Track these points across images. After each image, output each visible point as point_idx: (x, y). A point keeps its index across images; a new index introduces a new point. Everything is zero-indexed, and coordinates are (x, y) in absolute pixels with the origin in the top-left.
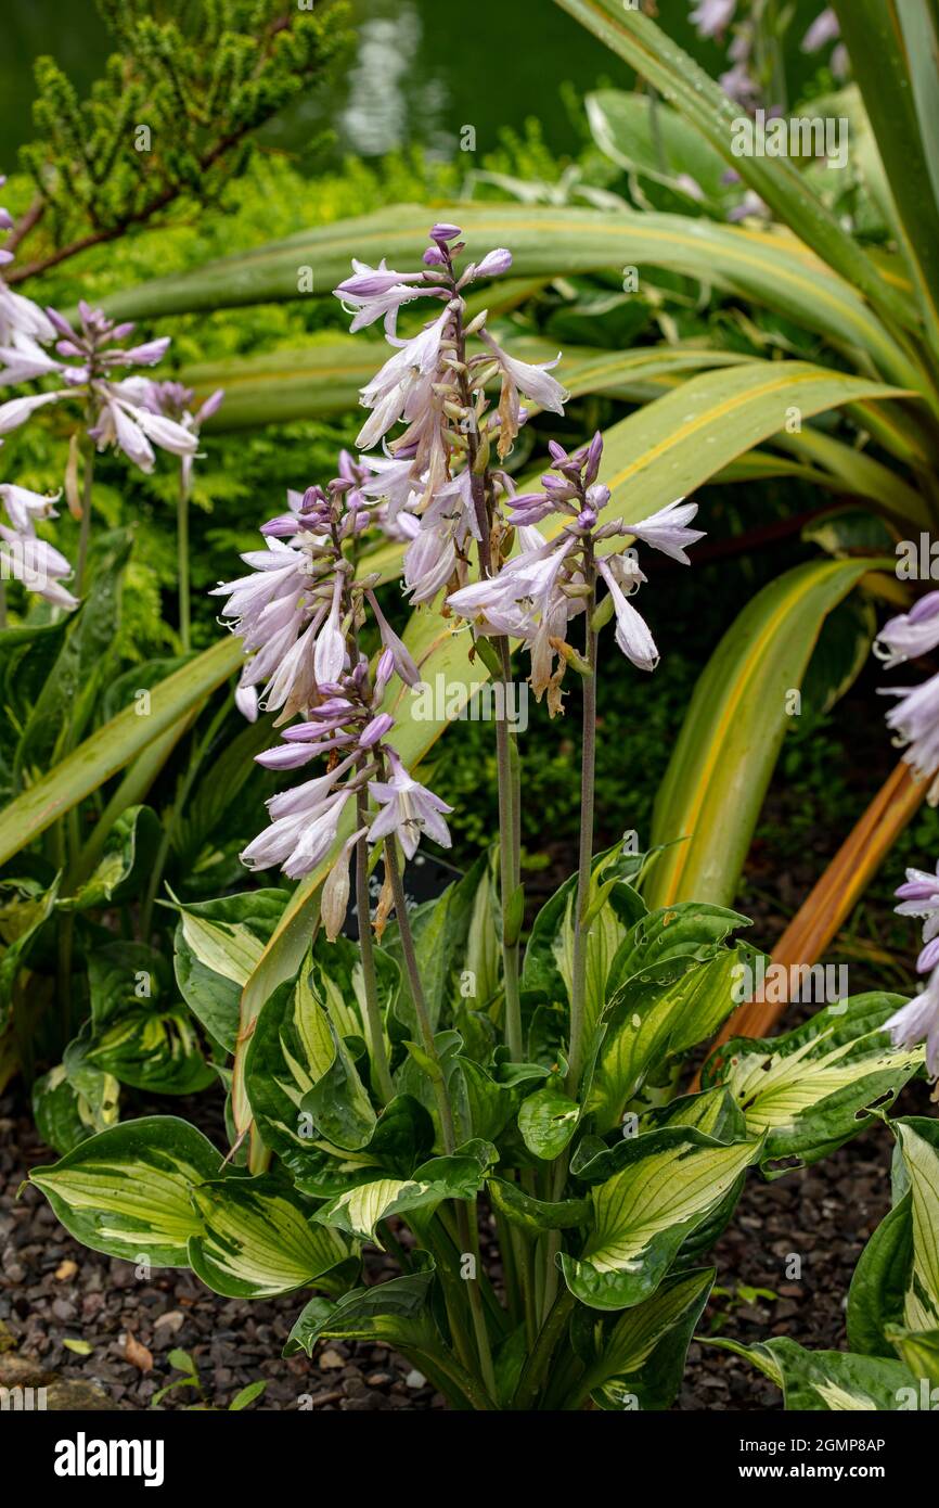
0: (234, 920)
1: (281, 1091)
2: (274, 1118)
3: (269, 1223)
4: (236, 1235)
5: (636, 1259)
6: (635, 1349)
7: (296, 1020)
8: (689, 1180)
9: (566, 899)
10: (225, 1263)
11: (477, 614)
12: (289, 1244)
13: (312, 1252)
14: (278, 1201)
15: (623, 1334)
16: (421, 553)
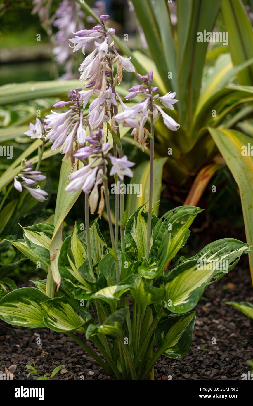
0: (40, 231)
1: (68, 271)
2: (67, 278)
3: (64, 313)
4: (55, 317)
5: (186, 300)
6: (173, 340)
7: (72, 249)
8: (197, 277)
9: (133, 218)
10: (54, 325)
11: (123, 121)
12: (70, 320)
13: (76, 322)
14: (68, 305)
15: (169, 335)
16: (94, 116)
